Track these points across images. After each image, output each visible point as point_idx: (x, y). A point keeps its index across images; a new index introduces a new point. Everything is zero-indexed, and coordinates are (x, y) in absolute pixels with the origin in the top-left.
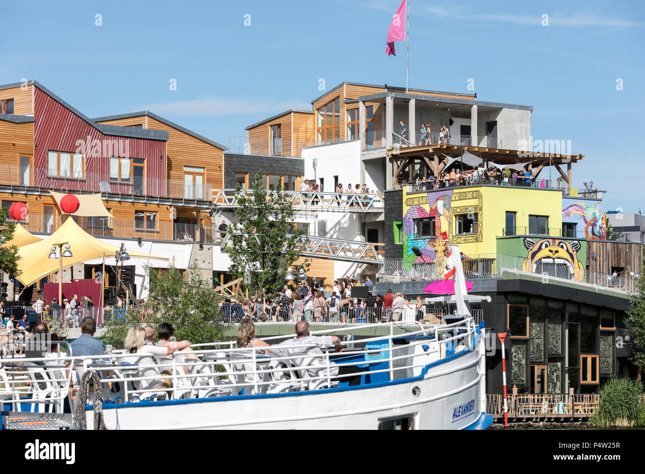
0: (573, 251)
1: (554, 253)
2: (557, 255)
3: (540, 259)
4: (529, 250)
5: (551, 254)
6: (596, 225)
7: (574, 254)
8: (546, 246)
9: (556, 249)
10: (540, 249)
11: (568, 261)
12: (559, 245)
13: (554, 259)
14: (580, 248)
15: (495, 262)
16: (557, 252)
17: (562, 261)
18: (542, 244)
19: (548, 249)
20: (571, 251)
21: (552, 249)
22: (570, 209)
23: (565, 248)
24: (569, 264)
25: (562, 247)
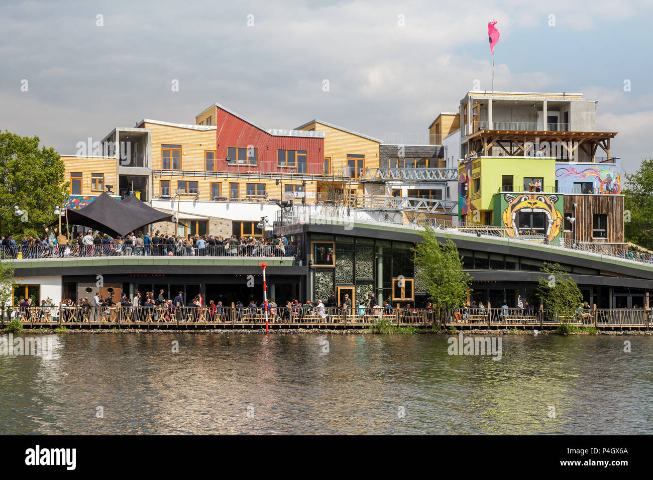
0: (551, 203)
1: (532, 205)
2: (535, 206)
3: (520, 209)
4: (509, 203)
5: (530, 205)
6: (610, 183)
7: (552, 205)
8: (525, 200)
9: (534, 202)
10: (519, 201)
11: (545, 209)
12: (537, 199)
13: (532, 209)
14: (558, 200)
15: (493, 212)
16: (535, 203)
17: (541, 211)
18: (521, 198)
19: (527, 202)
20: (548, 202)
21: (530, 202)
22: (585, 172)
23: (543, 201)
24: (547, 213)
25: (540, 200)
